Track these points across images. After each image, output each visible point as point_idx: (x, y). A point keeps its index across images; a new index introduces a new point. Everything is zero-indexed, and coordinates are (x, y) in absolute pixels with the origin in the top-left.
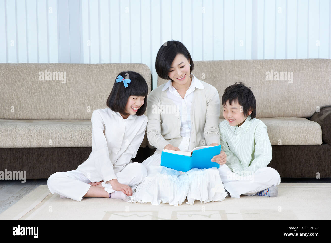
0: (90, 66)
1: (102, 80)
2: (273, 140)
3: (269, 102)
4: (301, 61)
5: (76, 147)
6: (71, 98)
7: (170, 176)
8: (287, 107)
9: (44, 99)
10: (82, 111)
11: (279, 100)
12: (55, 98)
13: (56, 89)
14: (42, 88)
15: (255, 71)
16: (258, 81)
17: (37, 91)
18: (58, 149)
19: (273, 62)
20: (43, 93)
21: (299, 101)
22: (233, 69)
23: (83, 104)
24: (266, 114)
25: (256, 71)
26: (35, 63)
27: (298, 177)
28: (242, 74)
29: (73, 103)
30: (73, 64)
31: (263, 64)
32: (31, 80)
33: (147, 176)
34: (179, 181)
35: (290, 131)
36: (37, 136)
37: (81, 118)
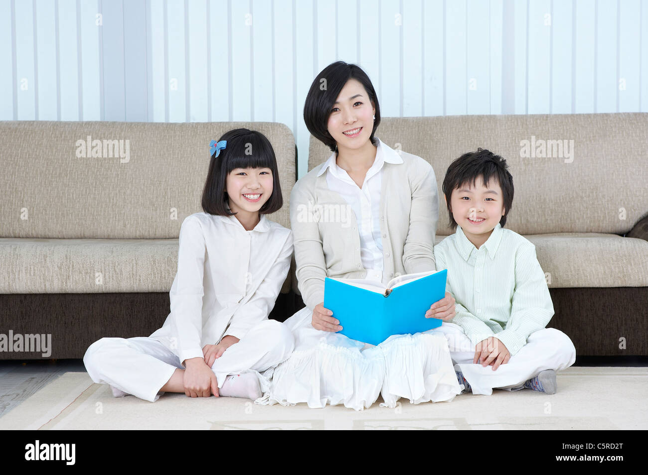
0: (168, 126)
1: (193, 157)
2: (555, 277)
3: (542, 201)
4: (605, 118)
5: (142, 291)
6: (128, 192)
7: (346, 348)
8: (578, 211)
9: (73, 194)
10: (152, 219)
11: (561, 198)
12: (96, 192)
13: (98, 173)
14: (68, 172)
15: (512, 138)
16: (517, 159)
17: (58, 179)
18: (104, 298)
19: (549, 119)
20: (69, 182)
21: (605, 199)
22: (467, 133)
23: (154, 205)
24: (536, 226)
25: (514, 138)
26: (53, 122)
27: (607, 355)
28: (485, 143)
29: (133, 202)
30: (132, 123)
31: (528, 123)
32: (45, 156)
33: (294, 350)
34: (363, 359)
35: (591, 258)
36: (60, 268)
37: (149, 235)
